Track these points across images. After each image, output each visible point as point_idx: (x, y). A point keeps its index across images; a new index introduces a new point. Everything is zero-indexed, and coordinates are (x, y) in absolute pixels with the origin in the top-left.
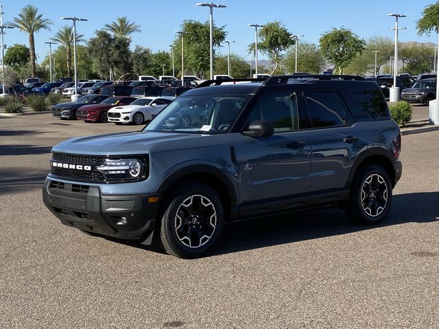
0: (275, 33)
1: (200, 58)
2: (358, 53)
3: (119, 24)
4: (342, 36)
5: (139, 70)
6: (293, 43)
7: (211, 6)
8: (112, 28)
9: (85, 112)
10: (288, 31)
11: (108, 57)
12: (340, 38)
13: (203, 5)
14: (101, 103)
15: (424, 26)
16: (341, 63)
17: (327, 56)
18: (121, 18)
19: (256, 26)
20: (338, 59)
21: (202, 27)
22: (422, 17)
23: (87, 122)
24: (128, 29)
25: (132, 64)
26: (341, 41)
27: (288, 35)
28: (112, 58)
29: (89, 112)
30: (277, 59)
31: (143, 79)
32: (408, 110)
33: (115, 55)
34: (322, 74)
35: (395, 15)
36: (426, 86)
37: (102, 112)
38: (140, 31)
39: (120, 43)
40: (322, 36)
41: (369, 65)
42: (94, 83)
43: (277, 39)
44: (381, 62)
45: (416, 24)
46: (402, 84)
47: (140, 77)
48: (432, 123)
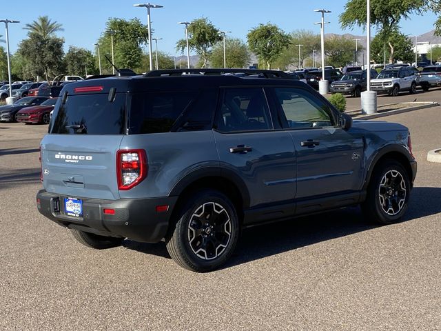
0: (203, 30)
1: (127, 56)
2: (285, 48)
3: (40, 23)
4: (269, 31)
5: (73, 70)
6: (220, 39)
7: (149, 7)
8: (34, 28)
9: (26, 114)
10: (215, 28)
11: (42, 58)
12: (267, 33)
13: (140, 6)
14: (41, 105)
15: (346, 19)
16: (269, 58)
17: (255, 51)
18: (42, 17)
19: (186, 24)
20: (267, 54)
21: (127, 25)
22: (345, 11)
23: (28, 124)
24: (50, 27)
25: (66, 65)
26: (268, 36)
27: (215, 31)
28: (46, 59)
29: (31, 114)
30: (206, 55)
31: (69, 79)
32: (342, 101)
33: (49, 56)
34: (248, 68)
35: (322, 11)
36: (353, 78)
37: (44, 114)
38: (63, 30)
39: (53, 44)
40: (250, 32)
41: (293, 59)
42: (21, 85)
43: (204, 35)
44: (304, 55)
45: (339, 18)
46: (330, 77)
47: (66, 77)
48: (364, 113)
